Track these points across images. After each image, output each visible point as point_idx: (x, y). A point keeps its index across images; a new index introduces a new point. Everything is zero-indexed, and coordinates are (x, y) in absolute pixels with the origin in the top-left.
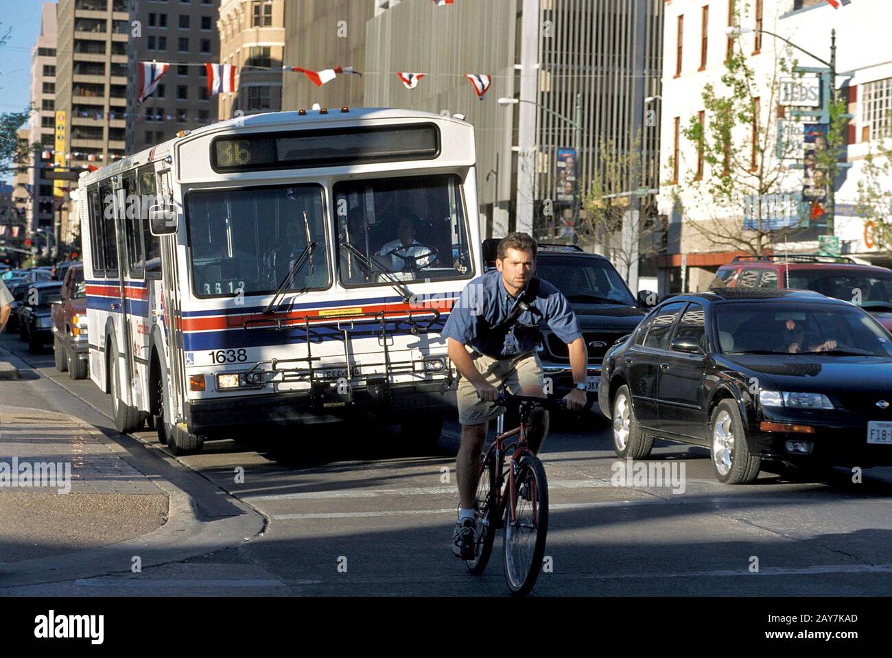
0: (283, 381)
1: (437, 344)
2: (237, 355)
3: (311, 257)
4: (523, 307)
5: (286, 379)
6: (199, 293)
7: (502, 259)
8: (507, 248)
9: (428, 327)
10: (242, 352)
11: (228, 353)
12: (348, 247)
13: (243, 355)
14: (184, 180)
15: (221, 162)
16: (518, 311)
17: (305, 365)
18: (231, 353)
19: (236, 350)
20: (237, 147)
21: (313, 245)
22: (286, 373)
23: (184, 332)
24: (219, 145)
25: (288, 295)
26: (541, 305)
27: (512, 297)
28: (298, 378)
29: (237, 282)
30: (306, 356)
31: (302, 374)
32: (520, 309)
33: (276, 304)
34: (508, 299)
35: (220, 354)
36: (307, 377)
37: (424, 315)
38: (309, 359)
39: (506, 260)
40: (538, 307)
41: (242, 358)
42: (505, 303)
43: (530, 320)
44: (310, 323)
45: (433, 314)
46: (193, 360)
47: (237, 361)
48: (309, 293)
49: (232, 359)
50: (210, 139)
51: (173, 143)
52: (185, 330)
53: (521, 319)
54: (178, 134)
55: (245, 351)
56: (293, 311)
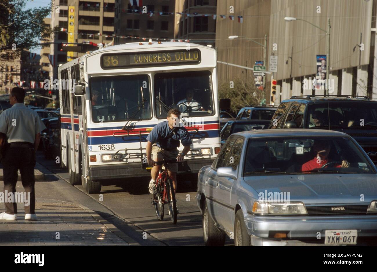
0: (130, 158)
1: (197, 143)
2: (110, 147)
3: (144, 105)
4: (174, 133)
5: (131, 157)
6: (95, 120)
7: (169, 117)
8: (171, 114)
9: (193, 136)
10: (112, 146)
11: (107, 146)
12: (160, 102)
13: (113, 147)
14: (89, 72)
15: (105, 65)
16: (172, 134)
17: (139, 151)
18: (108, 146)
19: (110, 145)
20: (112, 58)
21: (145, 101)
22: (130, 155)
23: (88, 137)
24: (104, 58)
25: (133, 122)
26: (180, 133)
27: (171, 129)
28: (136, 157)
29: (112, 116)
30: (139, 147)
31: (138, 155)
32: (173, 133)
33: (127, 125)
34: (170, 130)
35: (103, 146)
36: (140, 157)
37: (192, 131)
38: (141, 149)
39: (170, 117)
40: (179, 133)
41: (113, 148)
42: (168, 131)
43: (176, 138)
44: (141, 134)
45: (195, 131)
46: (91, 149)
47: (110, 149)
48: (142, 121)
49: (108, 148)
50: (100, 55)
51: (85, 56)
52: (89, 136)
53: (173, 137)
54: (87, 53)
55: (114, 145)
56: (135, 128)
